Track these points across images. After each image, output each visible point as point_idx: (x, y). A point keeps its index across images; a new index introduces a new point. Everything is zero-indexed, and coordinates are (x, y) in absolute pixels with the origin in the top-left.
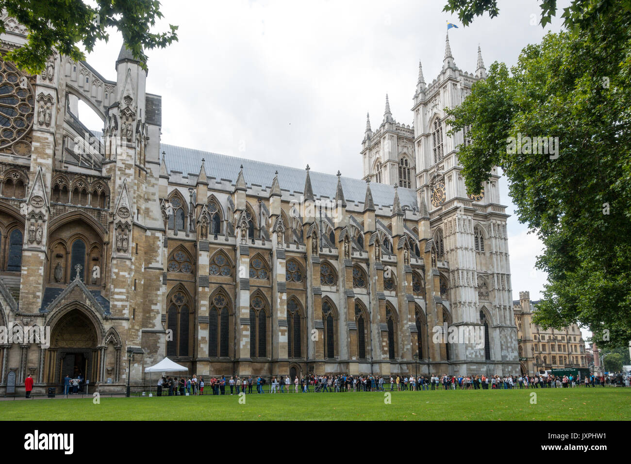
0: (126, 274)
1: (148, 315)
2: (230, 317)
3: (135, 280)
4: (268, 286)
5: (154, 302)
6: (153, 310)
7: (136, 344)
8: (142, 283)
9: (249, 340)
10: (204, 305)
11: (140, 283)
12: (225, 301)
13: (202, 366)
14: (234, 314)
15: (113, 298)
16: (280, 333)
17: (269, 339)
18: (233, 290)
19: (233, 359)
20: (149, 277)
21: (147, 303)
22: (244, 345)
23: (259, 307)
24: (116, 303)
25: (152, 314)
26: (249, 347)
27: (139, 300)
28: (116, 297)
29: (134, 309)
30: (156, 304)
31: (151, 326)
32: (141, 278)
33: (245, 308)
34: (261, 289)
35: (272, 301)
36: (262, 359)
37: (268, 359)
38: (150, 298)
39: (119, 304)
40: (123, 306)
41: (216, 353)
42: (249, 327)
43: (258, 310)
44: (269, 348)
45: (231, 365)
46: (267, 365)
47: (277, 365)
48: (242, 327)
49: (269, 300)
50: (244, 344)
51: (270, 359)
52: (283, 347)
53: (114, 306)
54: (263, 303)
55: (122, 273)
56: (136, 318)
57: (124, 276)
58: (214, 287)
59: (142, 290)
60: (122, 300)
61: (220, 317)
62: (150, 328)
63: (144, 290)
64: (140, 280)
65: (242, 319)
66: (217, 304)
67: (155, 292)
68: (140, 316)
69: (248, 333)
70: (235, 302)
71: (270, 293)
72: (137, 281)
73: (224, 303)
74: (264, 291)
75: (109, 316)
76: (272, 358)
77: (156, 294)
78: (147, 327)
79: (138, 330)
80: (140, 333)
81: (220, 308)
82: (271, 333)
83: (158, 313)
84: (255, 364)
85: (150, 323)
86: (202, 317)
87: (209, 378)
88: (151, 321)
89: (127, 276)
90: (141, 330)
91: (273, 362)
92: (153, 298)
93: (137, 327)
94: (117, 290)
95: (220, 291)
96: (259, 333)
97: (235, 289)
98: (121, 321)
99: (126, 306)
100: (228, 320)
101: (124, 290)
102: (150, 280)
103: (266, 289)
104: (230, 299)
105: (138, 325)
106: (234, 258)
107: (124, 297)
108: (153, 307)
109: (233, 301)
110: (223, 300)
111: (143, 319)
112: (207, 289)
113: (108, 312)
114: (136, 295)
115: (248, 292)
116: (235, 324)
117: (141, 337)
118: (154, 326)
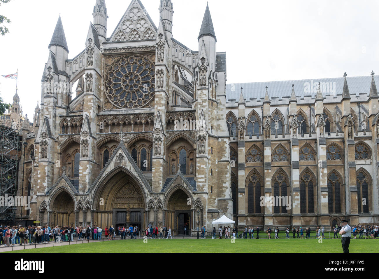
0: (204, 166)
1: (221, 190)
2: (287, 188)
3: (212, 169)
4: (314, 165)
5: (225, 181)
6: (224, 187)
7: (214, 207)
8: (217, 170)
9: (299, 202)
10: (268, 181)
11: (215, 171)
12: (284, 177)
13: (268, 219)
14: (290, 186)
15: (198, 181)
16: (322, 197)
17: (315, 201)
18: (289, 170)
19: (290, 215)
20: (221, 167)
21: (220, 182)
22: (295, 206)
23: (308, 179)
24: (199, 184)
25: (224, 189)
26: (299, 206)
27: (215, 181)
28: (199, 180)
29: (212, 187)
30: (225, 183)
31: (223, 196)
32: (215, 167)
33: (296, 181)
34: (309, 167)
35: (317, 175)
36: (311, 214)
37: (315, 214)
38: (222, 179)
39: (201, 184)
40: (203, 185)
41: (279, 211)
42: (299, 194)
43: (307, 182)
44: (316, 207)
45: (289, 218)
46: (314, 218)
47: (320, 218)
48: (294, 193)
49: (315, 174)
50: (296, 204)
51: (316, 214)
52: (325, 206)
53: (199, 186)
54: (311, 176)
55: (202, 166)
56: (213, 192)
57: (203, 168)
58: (276, 169)
59: (216, 175)
60: (202, 182)
61: (280, 188)
62: (223, 197)
63: (218, 175)
64: (214, 169)
65: (295, 189)
66: (279, 180)
67: (225, 176)
68: (215, 191)
69: (299, 197)
70: (291, 178)
71: (316, 169)
72: (213, 170)
73: (283, 179)
74: (311, 169)
75: (195, 192)
76: (318, 213)
77: (226, 177)
78: (221, 197)
79: (215, 199)
80: (216, 201)
81: (280, 182)
82: (317, 197)
83: (227, 188)
84: (306, 217)
85: (223, 195)
86: (267, 189)
87: (272, 227)
88: (223, 193)
89: (205, 167)
90: (217, 199)
91: (319, 216)
92: (224, 179)
93: (214, 197)
94: (200, 176)
95: (280, 171)
96: (309, 197)
97: (290, 169)
98: (202, 194)
99: (205, 185)
100: (286, 189)
101: (203, 176)
102: (222, 168)
103: (312, 167)
104: (287, 175)
105: (215, 196)
106: (289, 148)
107: (204, 180)
108: (224, 185)
109: (289, 178)
110: (283, 177)
111: (218, 192)
112: (270, 171)
113: (195, 189)
114: (212, 178)
115: (298, 170)
116: (291, 192)
117: (217, 203)
118: (225, 196)
